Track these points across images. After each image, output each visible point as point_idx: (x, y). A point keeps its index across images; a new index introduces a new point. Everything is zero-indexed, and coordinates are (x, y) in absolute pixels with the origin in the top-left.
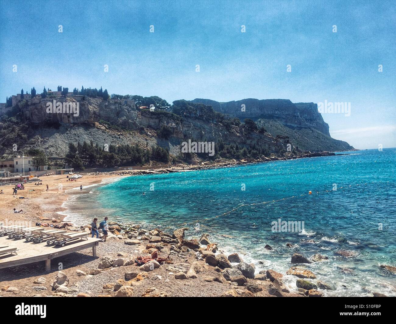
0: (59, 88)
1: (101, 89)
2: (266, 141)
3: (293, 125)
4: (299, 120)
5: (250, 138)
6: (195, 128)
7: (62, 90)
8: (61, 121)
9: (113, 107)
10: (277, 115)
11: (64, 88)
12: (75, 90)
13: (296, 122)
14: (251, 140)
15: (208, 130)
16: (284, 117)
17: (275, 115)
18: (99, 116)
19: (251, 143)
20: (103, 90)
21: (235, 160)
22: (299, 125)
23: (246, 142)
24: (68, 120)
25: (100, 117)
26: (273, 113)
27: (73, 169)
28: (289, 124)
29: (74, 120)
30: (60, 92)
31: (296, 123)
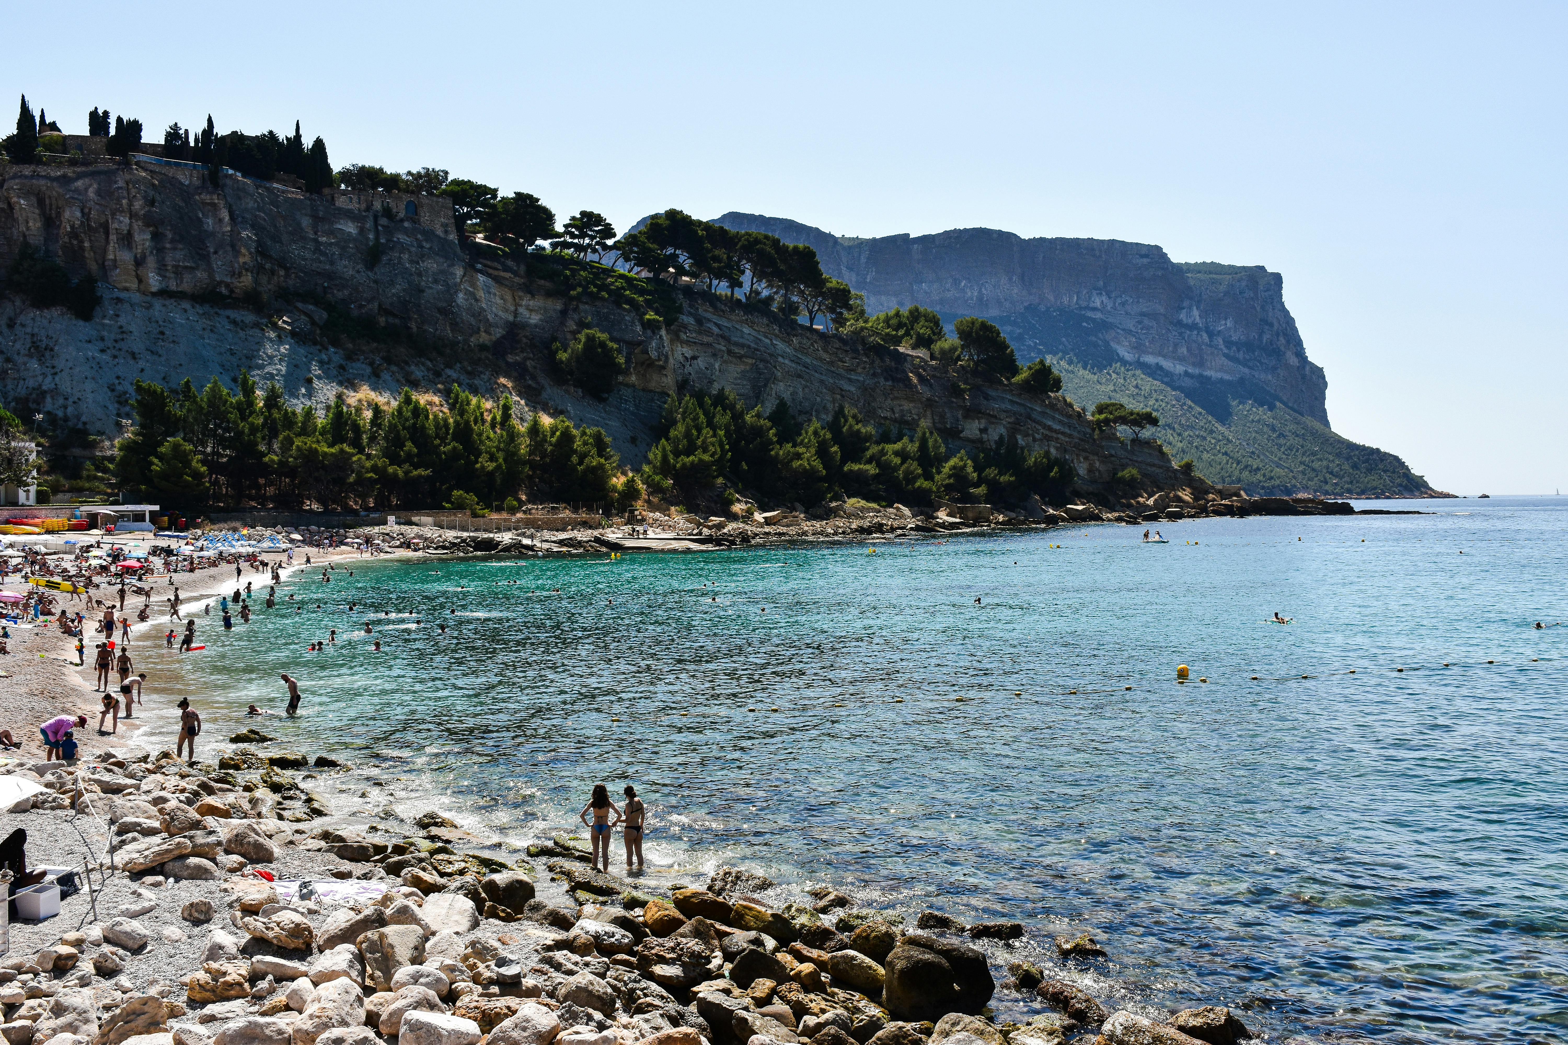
0: (98, 120)
1: (298, 136)
2: (1050, 429)
3: (1166, 364)
4: (1194, 345)
5: (980, 412)
6: (729, 352)
7: (112, 131)
8: (105, 276)
9: (351, 228)
10: (1098, 315)
11: (119, 120)
12: (174, 135)
13: (1184, 350)
14: (983, 421)
15: (787, 362)
16: (1130, 324)
17: (1090, 314)
18: (282, 266)
19: (985, 436)
20: (308, 142)
21: (906, 511)
22: (1194, 365)
23: (962, 431)
24: (137, 276)
25: (287, 269)
26: (1084, 304)
27: (157, 508)
28: (1150, 359)
29: (164, 277)
30: (100, 141)
31: (1182, 359)
